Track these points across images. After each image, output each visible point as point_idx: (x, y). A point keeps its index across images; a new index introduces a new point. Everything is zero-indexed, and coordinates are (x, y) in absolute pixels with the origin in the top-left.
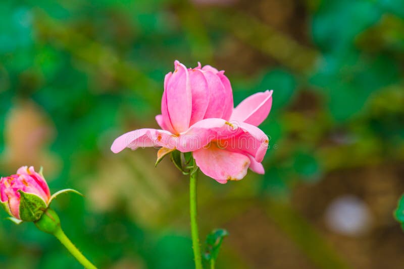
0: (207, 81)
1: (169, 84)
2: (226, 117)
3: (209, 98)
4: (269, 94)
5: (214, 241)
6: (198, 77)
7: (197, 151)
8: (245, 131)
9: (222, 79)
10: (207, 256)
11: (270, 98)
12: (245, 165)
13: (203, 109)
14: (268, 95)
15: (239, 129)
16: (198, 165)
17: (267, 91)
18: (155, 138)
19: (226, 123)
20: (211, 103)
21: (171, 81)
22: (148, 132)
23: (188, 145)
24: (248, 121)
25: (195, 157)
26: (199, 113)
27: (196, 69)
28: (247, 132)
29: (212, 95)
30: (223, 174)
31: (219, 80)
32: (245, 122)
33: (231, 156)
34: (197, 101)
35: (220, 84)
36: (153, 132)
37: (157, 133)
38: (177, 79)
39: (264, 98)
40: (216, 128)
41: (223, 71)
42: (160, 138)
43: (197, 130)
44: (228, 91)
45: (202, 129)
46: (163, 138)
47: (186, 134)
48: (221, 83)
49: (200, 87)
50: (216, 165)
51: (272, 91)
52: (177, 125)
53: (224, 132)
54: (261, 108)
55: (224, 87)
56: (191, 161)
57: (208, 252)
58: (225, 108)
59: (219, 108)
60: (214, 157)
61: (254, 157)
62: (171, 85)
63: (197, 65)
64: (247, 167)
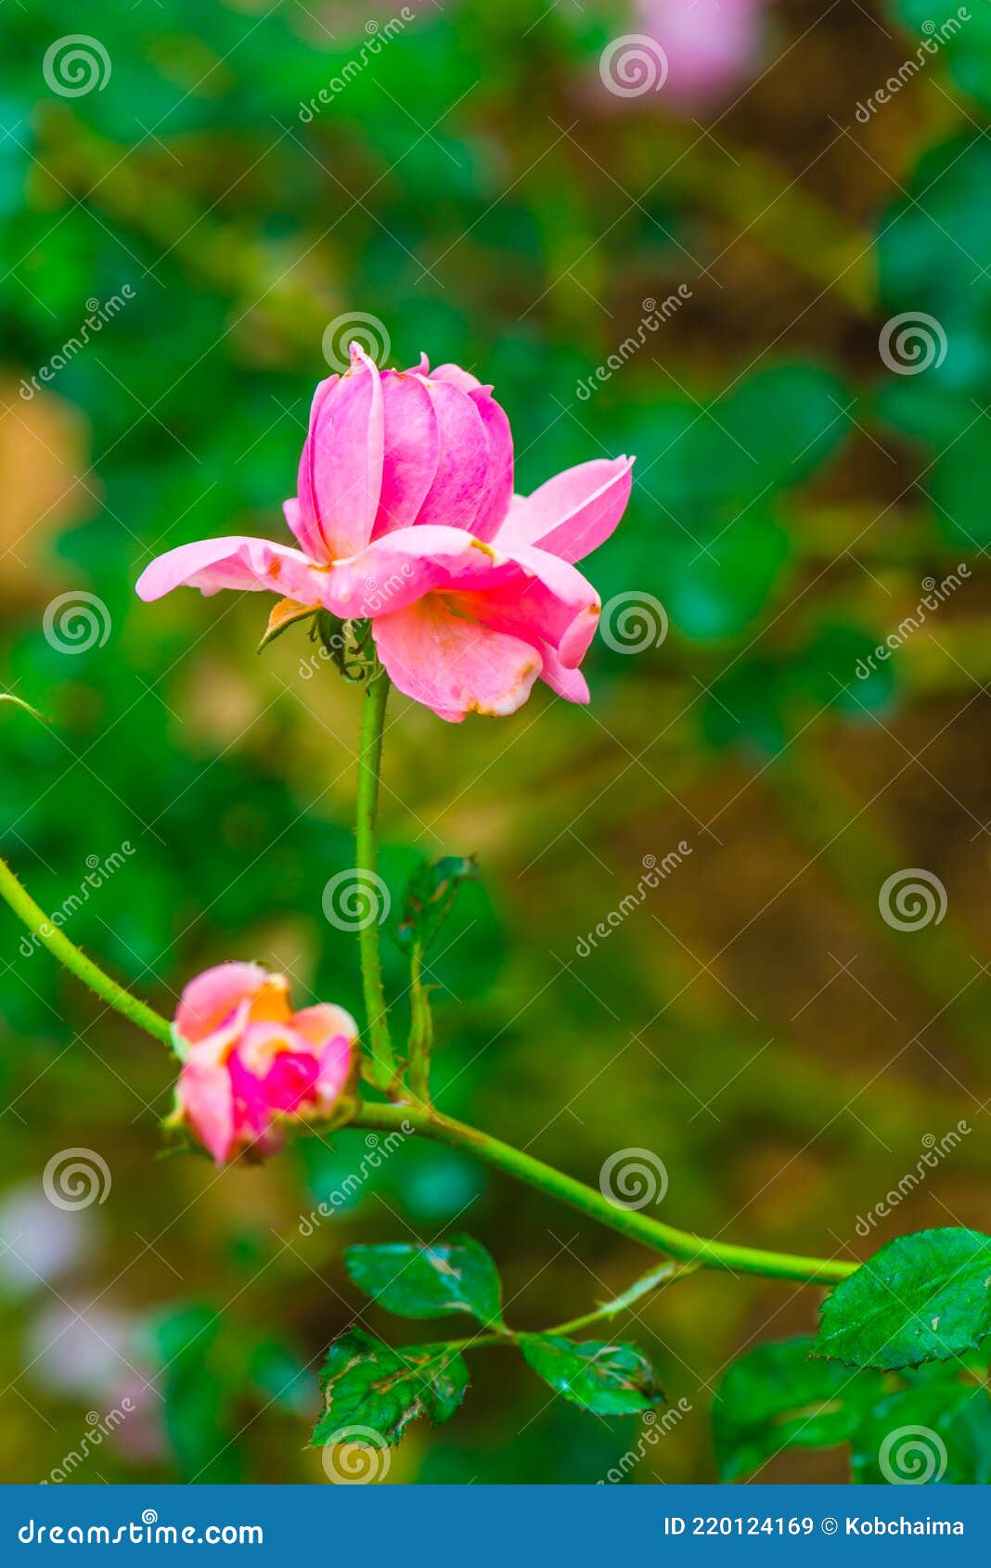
0: (437, 412)
1: (324, 410)
2: (484, 528)
3: (436, 463)
4: (624, 463)
5: (432, 891)
6: (413, 398)
7: (384, 618)
8: (529, 573)
9: (485, 409)
10: (404, 932)
11: (625, 477)
12: (526, 675)
13: (416, 497)
14: (622, 467)
15: (512, 566)
16: (382, 661)
17: (623, 457)
18: (260, 569)
19: (474, 545)
20: (443, 479)
21: (332, 400)
22: (244, 548)
23: (355, 599)
24: (549, 544)
25: (375, 637)
26: (405, 506)
27: (408, 372)
28: (535, 577)
29: (449, 455)
30: (456, 692)
31: (474, 410)
32: (538, 545)
33: (488, 642)
34: (401, 468)
35: (475, 424)
36: (256, 547)
37: (267, 554)
38: (347, 398)
39: (610, 474)
40: (445, 557)
41: (492, 387)
42: (275, 566)
43: (384, 556)
44: (498, 445)
45: (401, 555)
46: (286, 569)
47: (353, 565)
48: (481, 422)
49: (413, 430)
50: (441, 665)
51: (633, 458)
52: (336, 534)
53: (467, 568)
54: (593, 503)
55: (486, 433)
56: (366, 645)
57: (408, 919)
58: (485, 499)
59: (465, 494)
60: (437, 639)
61: (556, 646)
62: (329, 415)
63: (418, 361)
64: (532, 680)
